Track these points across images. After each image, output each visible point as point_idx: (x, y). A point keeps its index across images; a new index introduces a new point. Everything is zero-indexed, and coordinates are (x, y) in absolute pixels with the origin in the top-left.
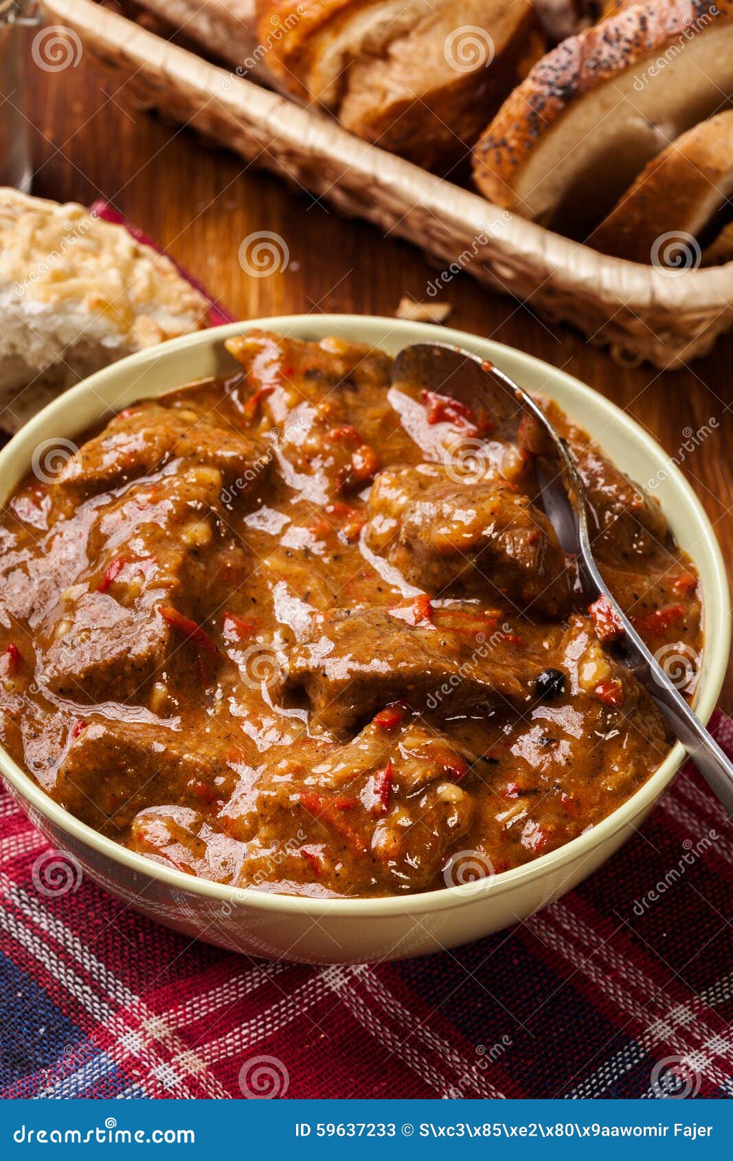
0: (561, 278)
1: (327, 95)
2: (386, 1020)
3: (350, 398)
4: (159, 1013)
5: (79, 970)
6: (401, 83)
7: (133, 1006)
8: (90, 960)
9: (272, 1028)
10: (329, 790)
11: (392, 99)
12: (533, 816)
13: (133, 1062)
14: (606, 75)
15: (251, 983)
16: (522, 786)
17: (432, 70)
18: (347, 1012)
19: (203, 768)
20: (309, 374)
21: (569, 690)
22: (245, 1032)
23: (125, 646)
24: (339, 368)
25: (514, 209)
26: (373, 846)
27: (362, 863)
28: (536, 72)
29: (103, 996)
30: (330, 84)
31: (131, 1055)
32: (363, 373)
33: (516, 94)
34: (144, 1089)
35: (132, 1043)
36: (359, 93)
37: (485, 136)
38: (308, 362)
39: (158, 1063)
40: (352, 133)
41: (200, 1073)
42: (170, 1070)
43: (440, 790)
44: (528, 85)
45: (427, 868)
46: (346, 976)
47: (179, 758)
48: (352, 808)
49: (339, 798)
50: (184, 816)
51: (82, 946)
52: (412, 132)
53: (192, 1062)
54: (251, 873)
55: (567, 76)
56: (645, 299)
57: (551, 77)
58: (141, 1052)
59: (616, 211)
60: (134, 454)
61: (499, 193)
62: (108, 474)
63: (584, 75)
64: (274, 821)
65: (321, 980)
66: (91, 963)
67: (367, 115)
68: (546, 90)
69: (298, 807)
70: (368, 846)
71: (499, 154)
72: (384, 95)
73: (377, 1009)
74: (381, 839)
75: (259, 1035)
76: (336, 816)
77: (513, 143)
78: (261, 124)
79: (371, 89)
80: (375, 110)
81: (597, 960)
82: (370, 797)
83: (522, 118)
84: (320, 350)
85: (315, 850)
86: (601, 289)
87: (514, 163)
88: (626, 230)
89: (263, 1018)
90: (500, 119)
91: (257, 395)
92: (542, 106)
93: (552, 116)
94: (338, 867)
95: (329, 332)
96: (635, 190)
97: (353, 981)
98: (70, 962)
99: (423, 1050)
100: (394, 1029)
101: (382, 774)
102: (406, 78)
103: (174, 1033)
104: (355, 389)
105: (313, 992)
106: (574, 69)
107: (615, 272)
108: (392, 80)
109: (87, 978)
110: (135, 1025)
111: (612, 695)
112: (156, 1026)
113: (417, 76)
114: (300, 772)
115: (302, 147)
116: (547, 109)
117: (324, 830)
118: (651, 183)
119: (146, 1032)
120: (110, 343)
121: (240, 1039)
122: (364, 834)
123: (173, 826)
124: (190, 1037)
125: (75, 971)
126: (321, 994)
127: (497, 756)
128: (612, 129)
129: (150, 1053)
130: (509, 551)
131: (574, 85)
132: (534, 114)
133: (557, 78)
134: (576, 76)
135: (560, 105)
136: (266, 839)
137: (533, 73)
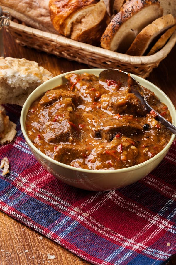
0: (122, 61)
1: (68, 33)
2: (121, 202)
3: (92, 83)
4: (76, 207)
5: (58, 202)
6: (84, 27)
7: (71, 206)
8: (60, 199)
9: (99, 206)
10: (110, 150)
11: (83, 31)
12: (149, 151)
13: (73, 217)
14: (127, 19)
15: (93, 199)
16: (145, 145)
17: (91, 24)
18: (113, 202)
19: (83, 151)
20: (83, 80)
21: (150, 127)
22: (94, 208)
23: (62, 130)
24: (88, 78)
25: (110, 50)
26: (121, 159)
27: (119, 162)
28: (113, 20)
29: (64, 206)
30: (69, 30)
31: (73, 215)
32: (93, 79)
33: (109, 26)
34: (77, 221)
35: (72, 213)
36: (76, 31)
37: (103, 35)
38: (82, 78)
39: (79, 216)
40: (74, 40)
41: (88, 216)
42: (82, 217)
43: (131, 147)
44: (111, 23)
45: (132, 162)
46: (111, 195)
47: (78, 150)
48: (116, 152)
49: (113, 151)
50: (81, 160)
51: (57, 197)
52: (87, 37)
53: (86, 215)
54: (98, 168)
55: (119, 20)
56: (140, 63)
57: (116, 21)
58: (75, 214)
59: (131, 47)
60: (54, 97)
61: (107, 46)
62: (49, 101)
63: (123, 19)
64: (100, 157)
65: (107, 196)
66: (60, 200)
67: (78, 35)
68: (115, 23)
69: (105, 153)
70: (120, 159)
71: (107, 38)
72: (81, 30)
73: (119, 200)
74: (122, 157)
75: (97, 208)
76: (113, 154)
77: (110, 35)
78: (55, 41)
79: (78, 29)
80: (79, 34)
81: (159, 186)
82: (119, 150)
83: (111, 30)
84: (84, 75)
85: (110, 161)
86: (131, 62)
87: (110, 39)
88: (133, 50)
89: (97, 205)
90: (106, 30)
91: (73, 85)
92: (115, 26)
93: (117, 28)
94: (115, 164)
95: (84, 72)
96: (134, 42)
97: (113, 196)
98: (56, 201)
99: (130, 206)
100: (123, 204)
101: (120, 145)
102: (86, 26)
103: (80, 210)
104: (92, 82)
105: (106, 199)
106: (120, 18)
107: (133, 58)
108: (82, 27)
109: (60, 203)
110: (72, 210)
111: (159, 127)
112: (76, 209)
113: (88, 25)
114: (103, 147)
115: (65, 44)
116: (116, 27)
117: (111, 157)
118: (138, 40)
119: (75, 211)
120: (39, 82)
121: (94, 209)
122: (119, 157)
123: (79, 162)
124: (84, 210)
125: (57, 202)
126: (107, 199)
127: (139, 141)
128: (127, 31)
129: (77, 214)
130: (133, 103)
131: (121, 22)
132: (113, 29)
133: (117, 21)
134: (121, 20)
135: (119, 26)
136: (100, 161)
137: (112, 21)
